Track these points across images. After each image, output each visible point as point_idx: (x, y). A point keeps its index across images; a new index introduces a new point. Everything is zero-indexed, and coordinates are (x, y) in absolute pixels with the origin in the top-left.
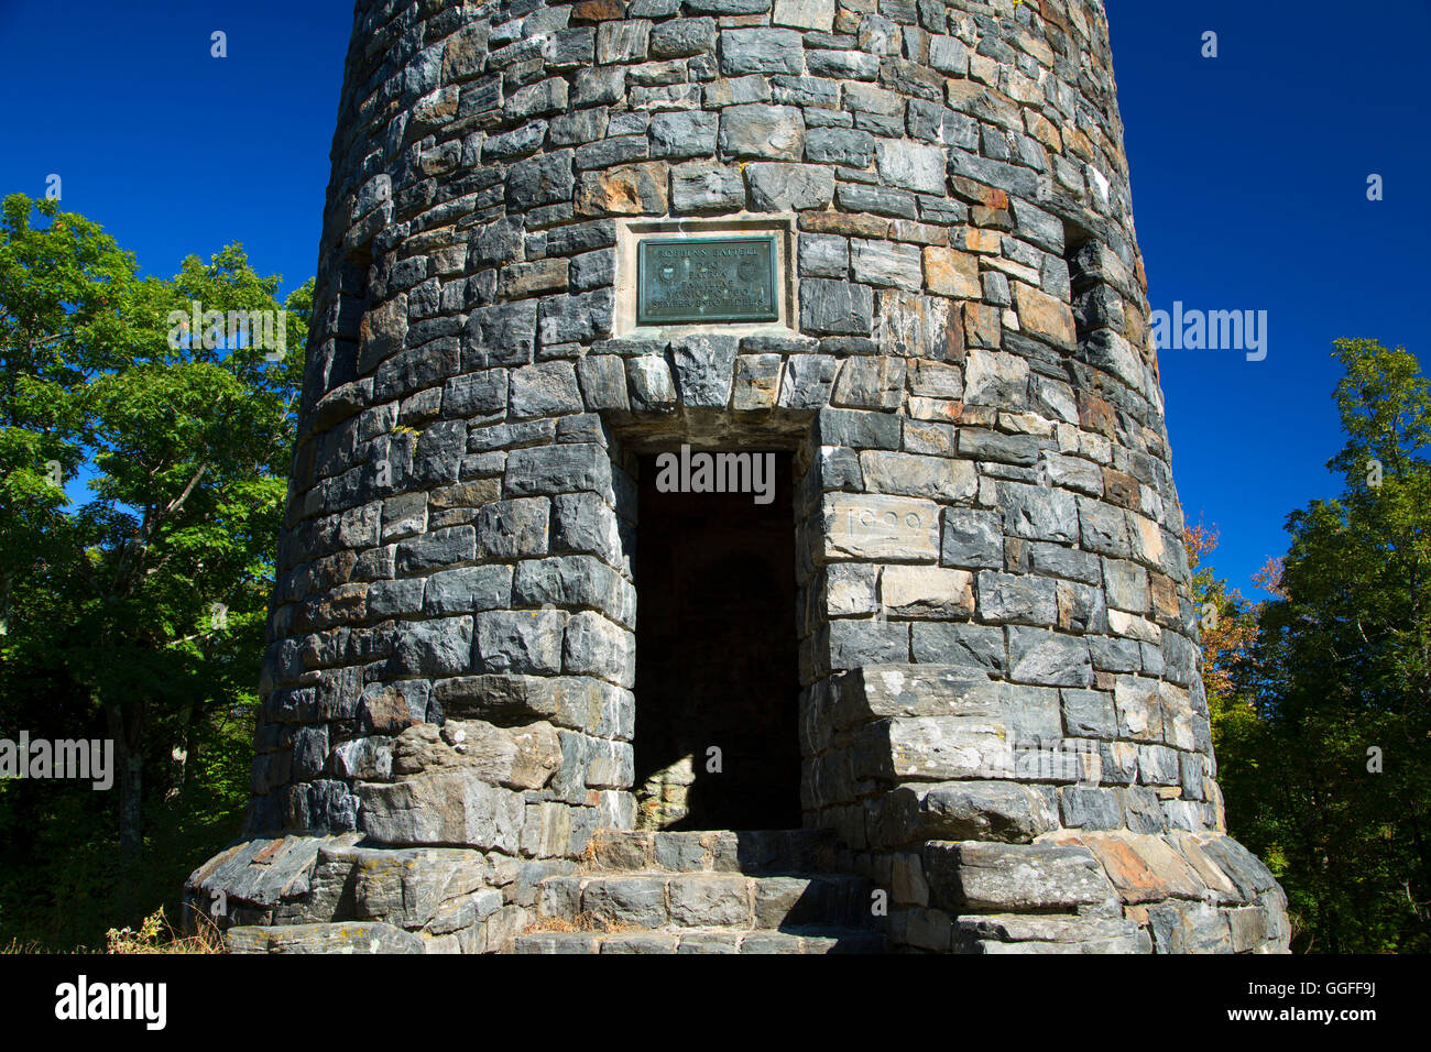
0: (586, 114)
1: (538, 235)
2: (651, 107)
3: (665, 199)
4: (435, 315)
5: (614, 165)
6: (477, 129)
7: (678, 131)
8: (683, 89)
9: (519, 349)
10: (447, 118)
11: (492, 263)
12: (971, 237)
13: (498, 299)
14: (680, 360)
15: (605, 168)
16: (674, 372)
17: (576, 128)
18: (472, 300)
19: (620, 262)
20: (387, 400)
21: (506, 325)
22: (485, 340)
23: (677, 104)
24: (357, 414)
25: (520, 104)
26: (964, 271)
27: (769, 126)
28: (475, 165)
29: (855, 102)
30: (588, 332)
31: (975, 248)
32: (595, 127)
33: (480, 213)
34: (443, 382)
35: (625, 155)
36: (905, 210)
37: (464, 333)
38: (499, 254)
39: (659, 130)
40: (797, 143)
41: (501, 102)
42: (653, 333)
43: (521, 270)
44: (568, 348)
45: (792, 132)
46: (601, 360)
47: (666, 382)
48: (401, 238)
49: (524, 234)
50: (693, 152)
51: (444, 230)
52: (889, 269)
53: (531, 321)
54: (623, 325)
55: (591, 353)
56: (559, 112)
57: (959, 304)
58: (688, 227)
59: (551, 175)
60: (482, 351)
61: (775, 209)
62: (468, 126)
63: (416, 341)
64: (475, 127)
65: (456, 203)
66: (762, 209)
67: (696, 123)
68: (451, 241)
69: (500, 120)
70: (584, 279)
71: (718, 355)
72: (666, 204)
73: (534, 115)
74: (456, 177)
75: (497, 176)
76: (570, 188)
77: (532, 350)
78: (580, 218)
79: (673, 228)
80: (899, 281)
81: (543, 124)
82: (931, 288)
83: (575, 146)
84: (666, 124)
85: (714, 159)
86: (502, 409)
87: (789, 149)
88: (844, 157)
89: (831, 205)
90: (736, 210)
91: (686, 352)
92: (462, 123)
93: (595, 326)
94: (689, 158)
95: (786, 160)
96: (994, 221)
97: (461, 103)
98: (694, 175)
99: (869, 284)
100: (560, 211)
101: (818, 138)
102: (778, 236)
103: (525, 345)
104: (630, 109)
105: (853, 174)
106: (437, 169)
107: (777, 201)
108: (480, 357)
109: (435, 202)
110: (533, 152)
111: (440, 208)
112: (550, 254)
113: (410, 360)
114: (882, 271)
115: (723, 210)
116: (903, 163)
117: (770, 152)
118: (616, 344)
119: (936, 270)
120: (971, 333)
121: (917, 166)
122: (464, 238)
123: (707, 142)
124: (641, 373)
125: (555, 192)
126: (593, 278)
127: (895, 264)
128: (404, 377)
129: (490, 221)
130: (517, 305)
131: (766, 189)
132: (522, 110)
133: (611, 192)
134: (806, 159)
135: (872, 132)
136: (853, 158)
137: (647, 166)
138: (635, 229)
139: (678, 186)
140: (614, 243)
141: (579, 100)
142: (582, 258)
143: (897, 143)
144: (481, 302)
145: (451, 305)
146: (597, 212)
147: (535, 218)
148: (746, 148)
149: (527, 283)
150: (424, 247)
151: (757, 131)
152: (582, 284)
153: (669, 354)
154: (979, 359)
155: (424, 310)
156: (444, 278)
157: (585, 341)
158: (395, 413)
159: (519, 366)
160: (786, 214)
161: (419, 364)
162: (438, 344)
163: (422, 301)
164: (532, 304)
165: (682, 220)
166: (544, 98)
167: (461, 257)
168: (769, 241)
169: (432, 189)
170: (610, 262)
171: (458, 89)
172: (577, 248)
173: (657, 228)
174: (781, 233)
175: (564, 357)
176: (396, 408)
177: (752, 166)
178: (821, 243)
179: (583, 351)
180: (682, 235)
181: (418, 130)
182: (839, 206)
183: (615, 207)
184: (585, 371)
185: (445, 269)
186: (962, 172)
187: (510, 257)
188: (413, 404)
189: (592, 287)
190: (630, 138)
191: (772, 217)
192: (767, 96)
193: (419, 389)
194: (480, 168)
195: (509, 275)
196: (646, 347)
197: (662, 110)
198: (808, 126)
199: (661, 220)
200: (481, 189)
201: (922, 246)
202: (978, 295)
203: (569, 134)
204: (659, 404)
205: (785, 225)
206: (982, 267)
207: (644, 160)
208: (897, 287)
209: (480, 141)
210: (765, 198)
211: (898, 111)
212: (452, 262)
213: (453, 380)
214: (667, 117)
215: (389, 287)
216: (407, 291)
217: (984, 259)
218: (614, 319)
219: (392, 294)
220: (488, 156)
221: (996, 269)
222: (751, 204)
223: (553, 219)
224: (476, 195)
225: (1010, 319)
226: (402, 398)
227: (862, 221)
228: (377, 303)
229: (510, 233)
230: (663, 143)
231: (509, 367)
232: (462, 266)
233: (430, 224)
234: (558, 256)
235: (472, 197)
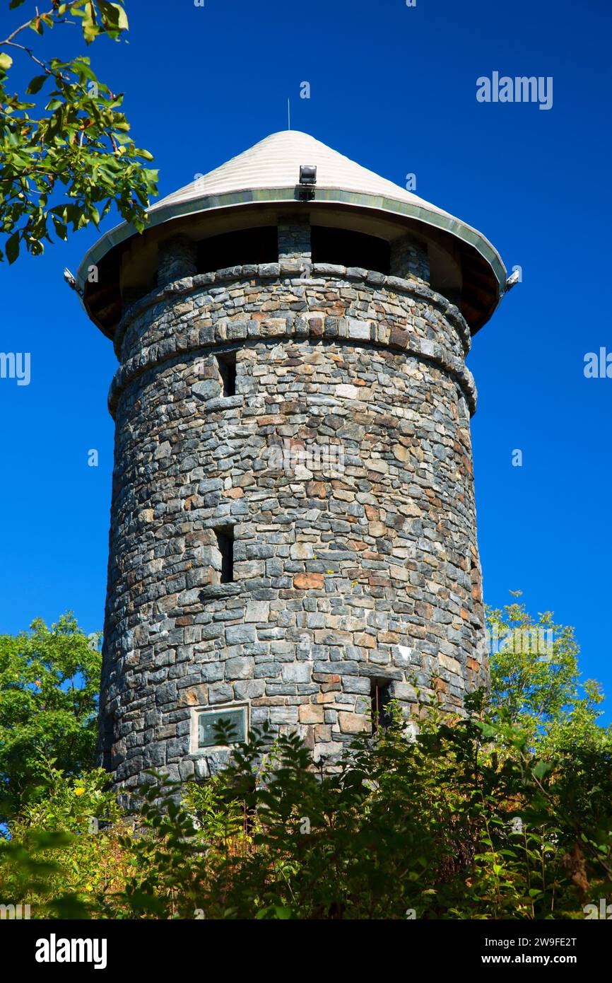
0: (181, 665)
1: (166, 715)
2: (203, 661)
3: (207, 698)
4: (135, 747)
5: (190, 686)
6: (146, 670)
7: (211, 672)
8: (212, 653)
9: (161, 760)
10: (136, 663)
11: (152, 726)
12: (320, 698)
13: (154, 740)
14: (210, 761)
15: (186, 687)
16: (208, 765)
17: (177, 671)
18: (146, 741)
19: (193, 724)
20: (121, 781)
21: (156, 750)
22: (151, 757)
23: (211, 660)
24: (112, 786)
25: (159, 660)
26: (316, 712)
27: (241, 666)
28: (146, 685)
29: (274, 651)
30: (182, 752)
31: (321, 702)
32: (184, 670)
33: (148, 705)
34: (137, 773)
35: (193, 682)
36: (292, 692)
37: (144, 754)
38: (154, 723)
39: (204, 671)
40: (252, 672)
41: (154, 658)
42: (203, 750)
43: (161, 729)
44: (175, 759)
45: (249, 668)
46: (186, 762)
47: (206, 769)
48: (123, 713)
49: (162, 715)
50: (216, 679)
51: (137, 711)
52: (283, 717)
53: (164, 749)
54: (193, 750)
55: (183, 760)
56: (172, 664)
57: (313, 726)
58: (215, 708)
59: (170, 691)
60: (149, 761)
61: (243, 699)
62: (143, 668)
63: (130, 757)
64: (145, 669)
65: (140, 701)
66: (239, 699)
67: (217, 667)
68: (139, 717)
69: (153, 666)
70: (181, 732)
71: (221, 758)
72: (207, 700)
73: (164, 666)
74: (140, 690)
75: (153, 691)
76: (176, 696)
77: (165, 760)
78: (179, 708)
79: (210, 709)
80: (288, 721)
81: (167, 669)
82: (301, 722)
83: (178, 678)
84: (206, 669)
85: (223, 681)
86: (155, 783)
87: (249, 674)
88: (269, 674)
89: (264, 694)
90: (231, 700)
91: (211, 758)
92: (141, 667)
93: (184, 750)
94: (214, 682)
95: (248, 679)
96: (331, 689)
97: (141, 658)
98: (216, 689)
99: (276, 724)
100: (173, 706)
101: (260, 668)
102: (245, 708)
103: (162, 758)
104: (195, 663)
105: (272, 680)
106: (134, 686)
107: (244, 696)
108: (148, 764)
109: (134, 700)
110: (164, 681)
111: (135, 702)
112: (170, 723)
113: (127, 765)
114: (281, 718)
115: (226, 701)
116: (292, 673)
117: (242, 677)
118: (190, 756)
119: (303, 714)
120: (317, 737)
121: (299, 673)
122: (143, 715)
123: (220, 675)
124: (198, 766)
125: (171, 698)
126: (183, 732)
127: (286, 715)
128: (125, 772)
129: (151, 709)
130: (160, 743)
131: (240, 692)
132: (160, 664)
133: (189, 697)
134: (255, 678)
135: (280, 662)
136: (272, 675)
137: (201, 686)
138: (198, 711)
139: (211, 693)
140: (190, 718)
141: (178, 660)
142: (180, 724)
143: (290, 665)
144: (149, 742)
145: (140, 743)
146: (185, 706)
147: (165, 708)
148: (233, 676)
149: (162, 734)
150: (131, 719)
151: (237, 668)
152: (180, 734)
153: (206, 758)
154: (319, 748)
155: (131, 745)
156: (138, 732)
157: (181, 756)
158: (123, 786)
159: (161, 766)
160: (248, 700)
161: (130, 766)
162: (136, 758)
163: (131, 741)
164: (164, 742)
165: (213, 706)
166: (167, 659)
167: (142, 724)
168: (242, 711)
169: (133, 694)
170: (188, 725)
171: (140, 651)
172: (178, 720)
173: (205, 710)
174: (247, 707)
175: (174, 762)
176: (124, 784)
177: (236, 683)
178: (258, 711)
179: (180, 759)
180: (214, 712)
181: (128, 667)
182: (267, 695)
183: (190, 703)
184: (181, 767)
185: (137, 728)
186: (318, 671)
187: (157, 724)
188: (129, 782)
189: (183, 735)
190: (195, 675)
191: (243, 702)
192: (242, 653)
193: (131, 776)
194: (148, 687)
195: (157, 731)
196: (200, 757)
197: (206, 663)
198: (256, 664)
199: (206, 707)
200: (148, 696)
201: (298, 705)
202: (322, 721)
203: (175, 674)
204: (204, 777)
205: (247, 704)
206: (325, 709)
207: (199, 684)
208: (287, 724)
209: (148, 675)
210: (240, 695)
211: (292, 651)
212: (140, 726)
213: (140, 772)
214: (207, 666)
215: (120, 734)
216: (126, 736)
217: (326, 705)
218: (190, 747)
219: (121, 738)
220: (150, 682)
221: (331, 709)
222: (236, 698)
223: (171, 709)
224: (146, 698)
225: (336, 728)
226: (125, 779)
227: (274, 699)
228: (116, 741)
229: (157, 714)
230: (205, 677)
231: (158, 767)
232: (142, 727)
233: (133, 709)
234: (172, 723)
235: (145, 699)
